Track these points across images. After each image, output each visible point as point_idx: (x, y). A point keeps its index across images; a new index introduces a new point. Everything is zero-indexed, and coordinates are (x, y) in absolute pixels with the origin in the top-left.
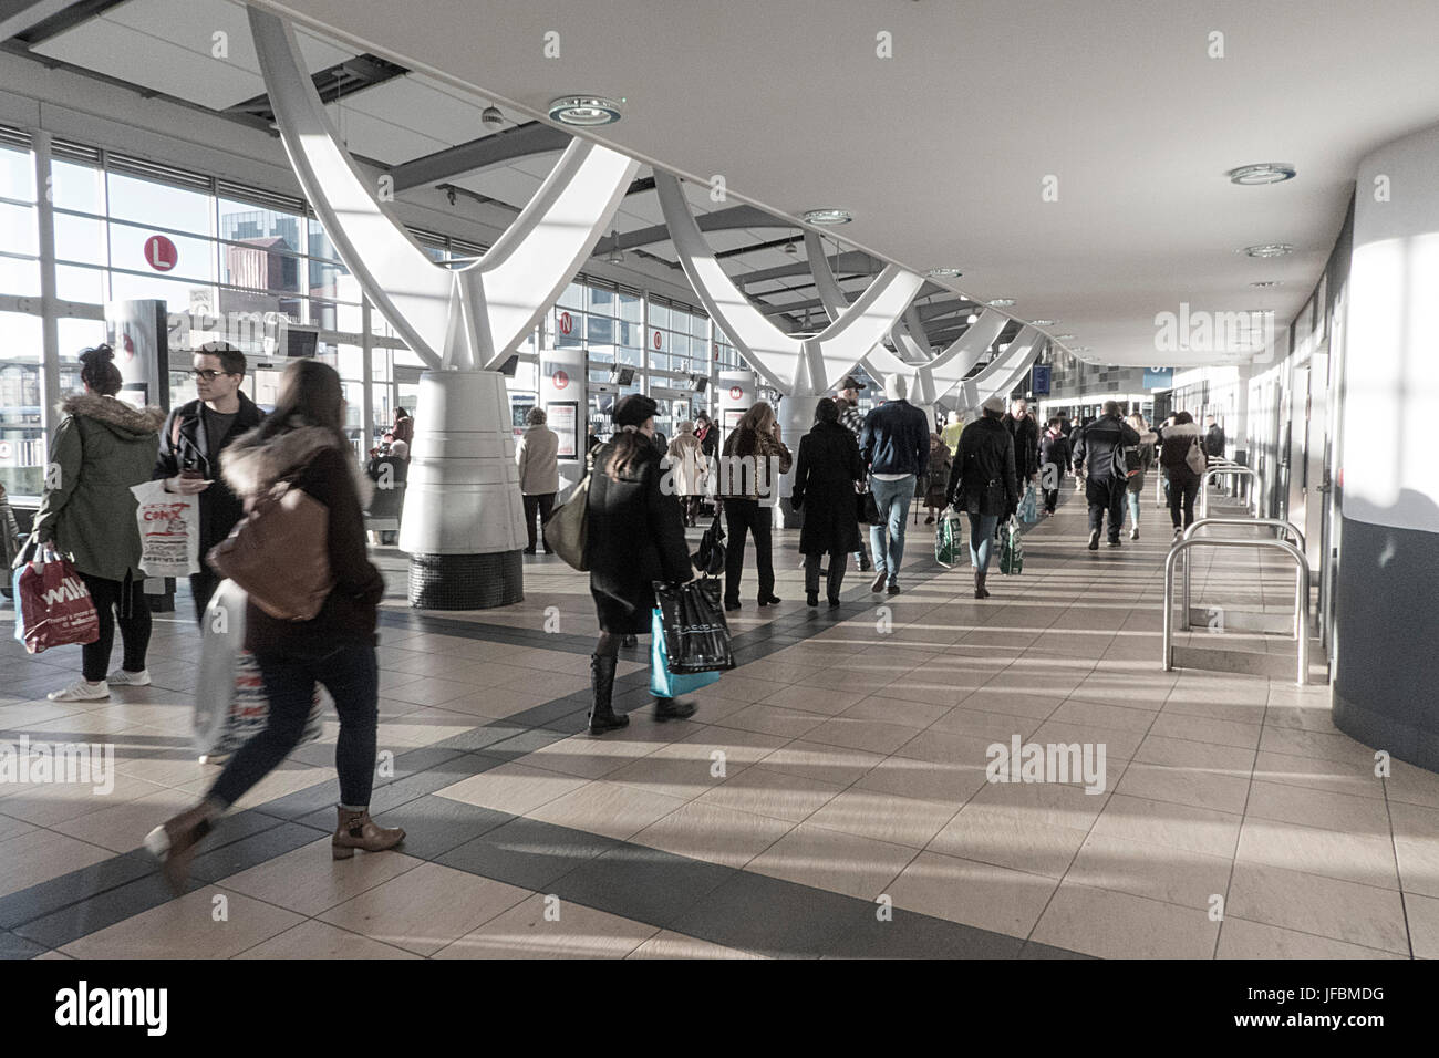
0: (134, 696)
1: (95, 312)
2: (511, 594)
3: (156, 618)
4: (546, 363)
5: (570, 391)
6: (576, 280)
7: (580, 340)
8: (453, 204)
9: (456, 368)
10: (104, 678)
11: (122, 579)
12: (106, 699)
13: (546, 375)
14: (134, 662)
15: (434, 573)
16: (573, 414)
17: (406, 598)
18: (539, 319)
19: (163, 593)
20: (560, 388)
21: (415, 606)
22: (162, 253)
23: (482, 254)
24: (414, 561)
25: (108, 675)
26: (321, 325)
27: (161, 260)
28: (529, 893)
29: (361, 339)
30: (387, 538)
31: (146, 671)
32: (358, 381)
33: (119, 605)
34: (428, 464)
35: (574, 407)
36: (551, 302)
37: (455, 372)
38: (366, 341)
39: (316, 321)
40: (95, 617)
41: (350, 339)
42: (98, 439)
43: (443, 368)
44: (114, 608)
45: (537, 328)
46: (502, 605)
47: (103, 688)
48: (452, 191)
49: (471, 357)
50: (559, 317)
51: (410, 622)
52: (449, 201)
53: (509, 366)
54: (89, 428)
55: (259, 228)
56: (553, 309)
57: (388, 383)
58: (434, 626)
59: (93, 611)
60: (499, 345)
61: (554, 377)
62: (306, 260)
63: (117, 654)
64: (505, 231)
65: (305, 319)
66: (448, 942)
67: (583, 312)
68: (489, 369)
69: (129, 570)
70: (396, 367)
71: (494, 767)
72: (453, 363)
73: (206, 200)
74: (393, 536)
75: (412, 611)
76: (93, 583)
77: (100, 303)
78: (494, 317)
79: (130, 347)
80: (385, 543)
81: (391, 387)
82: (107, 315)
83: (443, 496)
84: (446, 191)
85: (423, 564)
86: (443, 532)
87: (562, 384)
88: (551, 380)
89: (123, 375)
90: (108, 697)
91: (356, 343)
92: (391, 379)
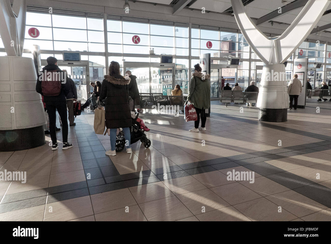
0: (203, 132)
1: (198, 58)
2: (284, 119)
3: (207, 118)
4: (296, 62)
5: (303, 69)
6: (305, 41)
7: (305, 56)
8: (272, 25)
9: (272, 64)
10: (198, 128)
11: (202, 109)
12: (198, 132)
13: (295, 65)
14: (203, 126)
15: (265, 113)
16: (303, 75)
17: (258, 118)
18: (294, 52)
19: (208, 113)
20: (300, 68)
21: (260, 120)
22: (210, 45)
23: (280, 35)
24: (260, 110)
25: (199, 127)
26: (240, 57)
27: (209, 46)
28: (289, 189)
29: (249, 60)
30: (253, 105)
31: (205, 128)
32: (248, 70)
33: (201, 114)
34: (264, 87)
35: (303, 73)
36: (297, 47)
37: (272, 65)
38: (250, 60)
39: (239, 56)
40: (197, 116)
41: (246, 60)
42: (198, 81)
43: (269, 64)
44: (200, 114)
45: (293, 54)
46: (282, 122)
47: (198, 130)
48: (272, 22)
49: (276, 60)
50: (299, 51)
51: (259, 124)
52: (271, 25)
53: (285, 63)
54: (197, 79)
55: (227, 38)
56: (298, 49)
57: (254, 70)
58: (264, 125)
59: (196, 115)
60: (284, 57)
61: (298, 66)
62: (238, 43)
63: (200, 124)
64: (285, 30)
65: (237, 56)
66: (269, 195)
67: (307, 49)
68: (281, 64)
69: (203, 107)
70: (257, 66)
71: (279, 159)
72: (271, 63)
73: (218, 32)
74: (255, 104)
75: (259, 121)
76: (197, 109)
77: (198, 56)
78: (283, 50)
79: (204, 63)
80: (253, 106)
81: (255, 71)
82: (200, 58)
83: (268, 95)
84: (271, 23)
85: (262, 110)
86: (267, 103)
87: (300, 67)
88: (297, 67)
89: (202, 69)
90: (199, 132)
91: (248, 61)
92: (255, 69)
